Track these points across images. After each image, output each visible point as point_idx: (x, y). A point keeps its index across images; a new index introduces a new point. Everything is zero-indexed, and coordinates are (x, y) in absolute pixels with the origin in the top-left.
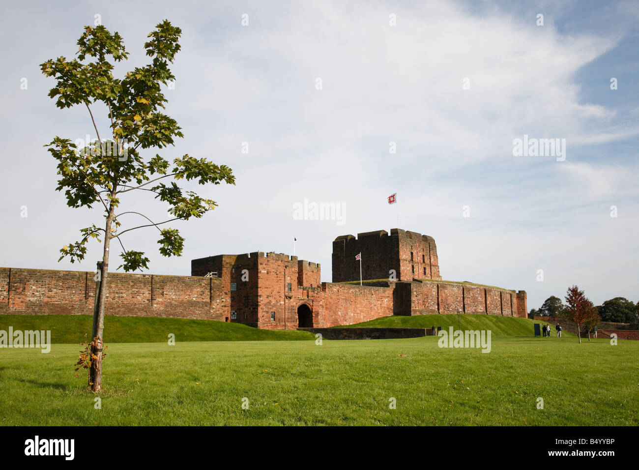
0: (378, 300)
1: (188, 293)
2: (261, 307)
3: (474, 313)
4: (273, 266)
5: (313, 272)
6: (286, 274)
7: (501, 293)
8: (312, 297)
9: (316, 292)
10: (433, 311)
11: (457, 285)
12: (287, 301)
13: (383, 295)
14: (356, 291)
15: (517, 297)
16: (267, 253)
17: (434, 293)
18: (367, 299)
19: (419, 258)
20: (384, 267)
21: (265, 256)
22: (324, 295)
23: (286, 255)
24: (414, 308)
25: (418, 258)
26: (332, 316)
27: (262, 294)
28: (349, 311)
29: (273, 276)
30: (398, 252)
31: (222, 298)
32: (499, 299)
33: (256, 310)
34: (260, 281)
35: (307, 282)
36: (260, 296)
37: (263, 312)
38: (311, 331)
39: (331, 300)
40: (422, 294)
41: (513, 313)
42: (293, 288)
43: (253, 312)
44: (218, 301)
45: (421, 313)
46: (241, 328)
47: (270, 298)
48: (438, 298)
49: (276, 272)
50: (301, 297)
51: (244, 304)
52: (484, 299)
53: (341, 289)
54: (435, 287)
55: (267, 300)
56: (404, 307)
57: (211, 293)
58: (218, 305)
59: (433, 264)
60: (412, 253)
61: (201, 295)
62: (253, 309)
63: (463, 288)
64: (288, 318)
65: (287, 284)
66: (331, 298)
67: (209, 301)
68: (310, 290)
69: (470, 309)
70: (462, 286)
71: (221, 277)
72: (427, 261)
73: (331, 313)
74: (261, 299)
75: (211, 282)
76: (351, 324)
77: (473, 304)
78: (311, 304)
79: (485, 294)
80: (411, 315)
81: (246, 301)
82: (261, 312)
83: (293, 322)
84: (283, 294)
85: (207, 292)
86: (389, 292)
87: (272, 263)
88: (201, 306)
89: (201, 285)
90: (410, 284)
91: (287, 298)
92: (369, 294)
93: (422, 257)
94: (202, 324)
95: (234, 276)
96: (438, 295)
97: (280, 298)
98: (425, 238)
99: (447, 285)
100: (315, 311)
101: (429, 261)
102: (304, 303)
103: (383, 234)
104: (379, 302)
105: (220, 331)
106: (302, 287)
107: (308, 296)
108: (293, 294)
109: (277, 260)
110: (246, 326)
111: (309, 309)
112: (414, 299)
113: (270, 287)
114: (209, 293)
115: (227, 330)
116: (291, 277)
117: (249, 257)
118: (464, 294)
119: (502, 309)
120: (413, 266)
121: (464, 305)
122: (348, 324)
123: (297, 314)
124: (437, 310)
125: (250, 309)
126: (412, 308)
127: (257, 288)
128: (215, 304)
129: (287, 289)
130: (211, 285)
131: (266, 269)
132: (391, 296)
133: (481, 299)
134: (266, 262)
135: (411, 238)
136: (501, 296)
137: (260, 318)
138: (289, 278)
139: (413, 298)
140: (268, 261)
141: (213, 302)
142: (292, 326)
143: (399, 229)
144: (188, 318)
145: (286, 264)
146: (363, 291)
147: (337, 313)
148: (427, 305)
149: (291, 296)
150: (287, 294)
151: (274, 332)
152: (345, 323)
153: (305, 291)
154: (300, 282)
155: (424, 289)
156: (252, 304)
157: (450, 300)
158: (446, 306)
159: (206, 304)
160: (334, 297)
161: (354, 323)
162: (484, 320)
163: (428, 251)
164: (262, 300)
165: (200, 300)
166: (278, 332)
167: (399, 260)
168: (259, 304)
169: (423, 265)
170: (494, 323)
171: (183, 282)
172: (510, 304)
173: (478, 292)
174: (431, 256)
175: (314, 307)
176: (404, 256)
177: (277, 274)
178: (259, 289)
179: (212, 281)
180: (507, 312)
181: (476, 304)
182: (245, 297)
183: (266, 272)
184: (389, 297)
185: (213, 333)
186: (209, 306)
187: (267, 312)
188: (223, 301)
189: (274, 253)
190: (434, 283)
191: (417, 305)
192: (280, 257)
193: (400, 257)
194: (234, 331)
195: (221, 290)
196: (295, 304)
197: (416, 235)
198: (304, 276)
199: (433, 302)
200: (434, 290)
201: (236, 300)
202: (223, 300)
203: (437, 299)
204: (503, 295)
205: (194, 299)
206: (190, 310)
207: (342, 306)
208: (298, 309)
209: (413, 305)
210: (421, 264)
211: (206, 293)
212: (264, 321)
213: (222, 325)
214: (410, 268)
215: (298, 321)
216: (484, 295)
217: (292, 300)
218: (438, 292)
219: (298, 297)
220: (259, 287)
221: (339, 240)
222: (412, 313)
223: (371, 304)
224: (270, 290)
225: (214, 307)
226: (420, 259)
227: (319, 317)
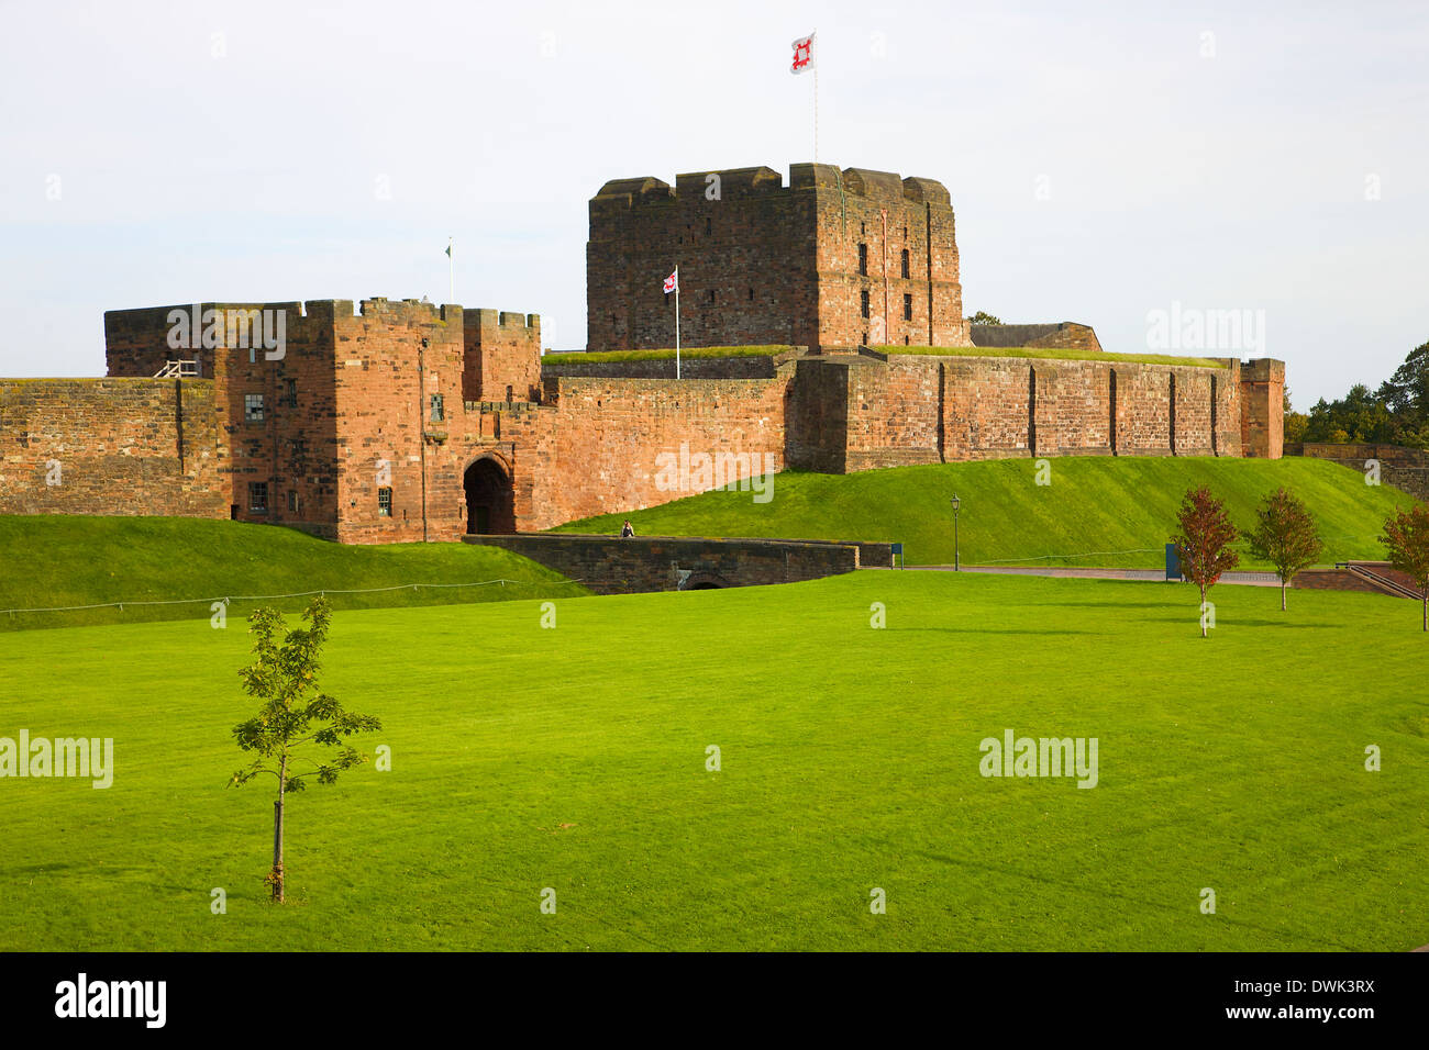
0: (736, 424)
1: (105, 434)
2: (345, 476)
3: (1066, 452)
4: (383, 342)
5: (514, 344)
6: (425, 364)
7: (1172, 376)
8: (512, 433)
9: (524, 417)
10: (921, 454)
11: (1011, 363)
12: (429, 451)
13: (754, 404)
14: (659, 401)
15: (1242, 382)
16: (362, 302)
17: (928, 393)
18: (697, 423)
19: (888, 263)
20: (767, 299)
21: (357, 312)
22: (550, 420)
23: (424, 305)
24: (856, 448)
25: (884, 263)
26: (578, 486)
27: (350, 436)
28: (637, 465)
29: (382, 374)
30: (812, 250)
31: (218, 446)
32: (1166, 400)
33: (331, 486)
34: (341, 394)
35: (495, 378)
36: (344, 441)
37: (352, 491)
38: (508, 545)
39: (575, 436)
40: (886, 398)
41: (1220, 442)
42: (448, 408)
43: (321, 492)
44: (205, 454)
45: (879, 463)
46: (285, 545)
47: (375, 447)
48: (941, 411)
49: (392, 363)
50: (473, 435)
51: (293, 465)
52: (1108, 402)
53: (608, 397)
54: (933, 372)
55: (367, 453)
56: (823, 441)
57: (180, 431)
58: (204, 466)
59: (942, 278)
60: (863, 248)
61: (149, 437)
62: (320, 480)
63: (1033, 373)
64: (435, 506)
65: (428, 399)
66: (575, 428)
67: (175, 455)
68: (504, 413)
69: (1052, 440)
70: (1028, 363)
71: (212, 378)
72: (917, 269)
73: (577, 477)
74: (347, 450)
75: (179, 393)
76: (642, 507)
77: (1066, 422)
78: (509, 456)
79: (1113, 388)
80: (843, 471)
81: (298, 456)
82: (347, 490)
83: (451, 516)
84: (418, 431)
85: (168, 428)
86: (773, 392)
87: (379, 334)
88: (151, 473)
89: (146, 404)
90: (843, 369)
91: (429, 444)
92: (703, 404)
93: (899, 257)
94: (159, 535)
95: (254, 374)
96: (941, 400)
97: (407, 445)
98: (915, 189)
99: (976, 362)
100: (521, 479)
101: (924, 271)
102: (485, 455)
103: (762, 181)
104: (739, 429)
105: (221, 560)
106: (477, 404)
107: (497, 433)
108: (448, 428)
109: (395, 323)
110: (299, 537)
111: (503, 471)
112: (856, 418)
113: (373, 410)
114: (174, 431)
115: (241, 554)
116: (444, 376)
117: (304, 314)
118: (1032, 392)
119: (1172, 433)
120: (865, 295)
121: (1032, 427)
122: (632, 510)
123: (463, 492)
124: (935, 449)
125: (310, 480)
126: (849, 448)
127: (334, 415)
128: (196, 465)
129: (428, 413)
130: (179, 403)
131: (361, 353)
132: (780, 406)
133: (1096, 403)
134: (359, 332)
135: (861, 194)
136: (1172, 387)
137: (344, 510)
138: (435, 378)
139: (854, 415)
140: (366, 328)
141: (188, 459)
142: (448, 529)
143: (820, 166)
144: (111, 512)
145: (426, 332)
146: (683, 396)
147: (594, 476)
148: (901, 434)
149: (441, 435)
150: (428, 429)
151: (389, 554)
152: (620, 506)
153: (489, 418)
154: (472, 388)
155: (894, 383)
156: (316, 465)
157: (984, 414)
158: (970, 435)
159: (164, 466)
160: (585, 423)
161: (652, 504)
162: (1097, 479)
163: (924, 236)
164: (350, 455)
165: (144, 453)
166: (402, 554)
167: (814, 277)
168: (341, 465)
169: (904, 287)
170: (1131, 491)
171: (89, 399)
172: (1208, 410)
173: (1088, 382)
174: (934, 251)
175: (517, 466)
176: (834, 260)
177: (395, 369)
178: (340, 421)
179: (183, 391)
180: (1193, 439)
181: (1077, 421)
182: (294, 442)
183: (359, 363)
184: (773, 409)
185: (198, 566)
186: (175, 472)
187: (367, 491)
188: (220, 455)
189: (384, 300)
190: (927, 361)
191: (864, 436)
192: (404, 311)
193: (819, 264)
194: (263, 557)
195: (212, 419)
196: (456, 458)
197: (880, 183)
198: (485, 360)
199: (923, 425)
200: (928, 382)
201: (262, 451)
202: (220, 450)
203: (936, 412)
204: (1179, 382)
205: (127, 451)
206: (113, 487)
207: (612, 450)
208: (467, 474)
209: (851, 437)
210: (896, 283)
211: (166, 429)
212: (357, 522)
213: (222, 537)
214: (855, 302)
215: (465, 512)
216: (1106, 390)
217: (445, 448)
218: (942, 391)
219: (467, 436)
220: (339, 411)
221: (612, 196)
222: (849, 467)
223: (712, 437)
224: (373, 421)
225: (192, 473)
226: (893, 265)
227: (535, 492)
